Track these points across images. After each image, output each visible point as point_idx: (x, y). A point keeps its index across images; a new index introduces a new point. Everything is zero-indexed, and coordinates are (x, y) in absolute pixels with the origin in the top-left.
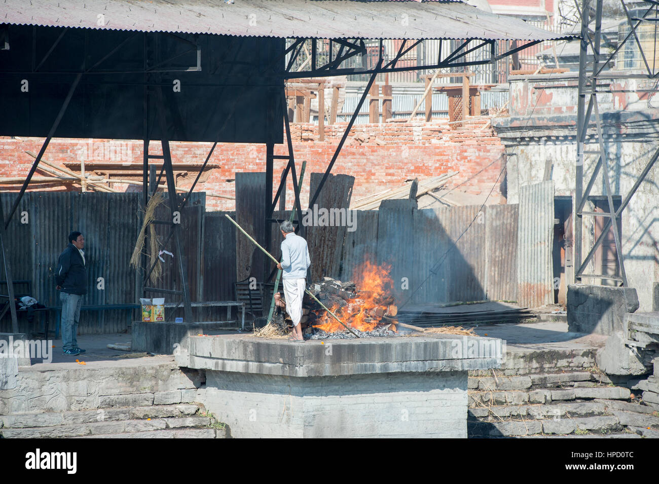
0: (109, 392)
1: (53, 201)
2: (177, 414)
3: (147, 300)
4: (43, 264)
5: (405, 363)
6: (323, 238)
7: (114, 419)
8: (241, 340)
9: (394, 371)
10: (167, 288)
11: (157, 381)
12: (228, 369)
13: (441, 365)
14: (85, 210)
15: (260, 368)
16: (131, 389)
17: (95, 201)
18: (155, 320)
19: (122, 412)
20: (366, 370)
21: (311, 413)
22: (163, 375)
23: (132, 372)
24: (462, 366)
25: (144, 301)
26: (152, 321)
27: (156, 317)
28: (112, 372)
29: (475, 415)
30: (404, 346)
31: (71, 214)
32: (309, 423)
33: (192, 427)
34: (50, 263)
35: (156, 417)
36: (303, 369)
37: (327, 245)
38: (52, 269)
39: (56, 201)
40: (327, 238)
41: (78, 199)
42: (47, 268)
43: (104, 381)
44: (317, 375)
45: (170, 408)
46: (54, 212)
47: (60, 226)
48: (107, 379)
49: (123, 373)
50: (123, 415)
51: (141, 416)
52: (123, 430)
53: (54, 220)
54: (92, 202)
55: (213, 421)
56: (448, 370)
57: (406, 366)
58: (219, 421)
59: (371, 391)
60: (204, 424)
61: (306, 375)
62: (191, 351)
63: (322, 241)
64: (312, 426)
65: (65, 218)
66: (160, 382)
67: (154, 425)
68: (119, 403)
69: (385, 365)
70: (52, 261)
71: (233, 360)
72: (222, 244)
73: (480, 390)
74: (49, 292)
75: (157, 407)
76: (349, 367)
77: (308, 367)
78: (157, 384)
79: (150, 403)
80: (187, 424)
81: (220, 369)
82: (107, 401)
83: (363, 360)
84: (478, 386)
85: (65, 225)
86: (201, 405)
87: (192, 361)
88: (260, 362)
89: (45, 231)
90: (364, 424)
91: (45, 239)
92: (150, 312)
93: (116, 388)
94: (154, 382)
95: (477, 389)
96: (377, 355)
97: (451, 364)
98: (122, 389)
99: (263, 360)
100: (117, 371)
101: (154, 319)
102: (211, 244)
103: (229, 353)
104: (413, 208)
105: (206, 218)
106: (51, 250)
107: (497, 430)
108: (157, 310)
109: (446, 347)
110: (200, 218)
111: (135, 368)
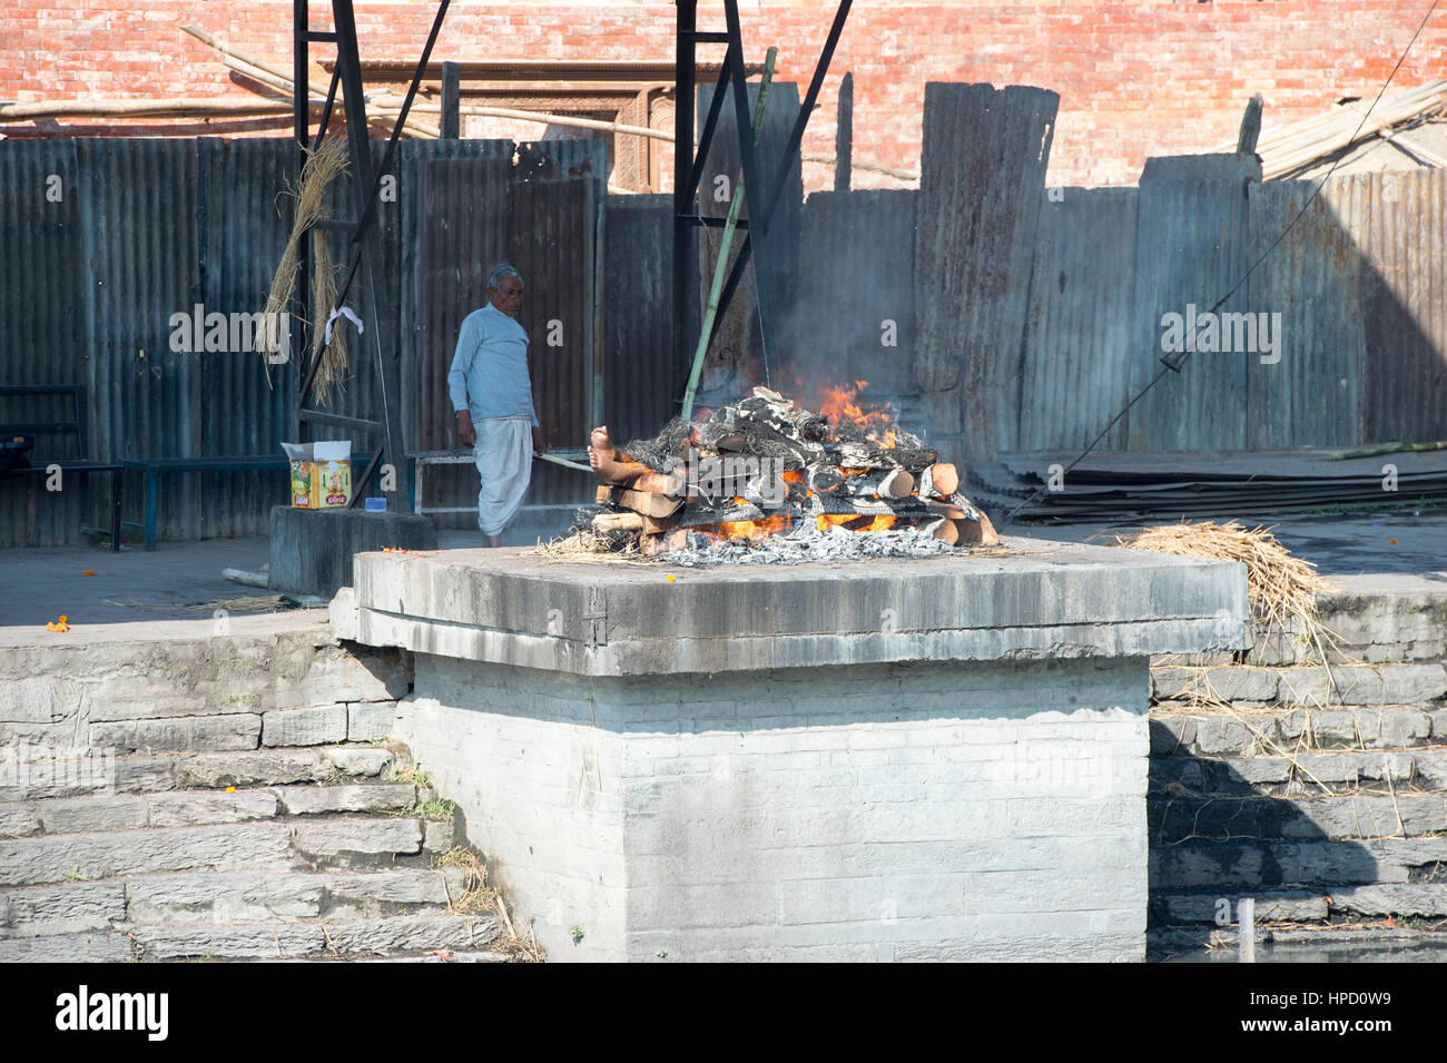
0: (123, 710)
1: (148, 165)
2: (324, 774)
3: (298, 448)
4: (118, 339)
5: (932, 635)
6: (967, 269)
7: (125, 788)
8: (467, 568)
9: (901, 658)
10: (348, 413)
11: (272, 680)
12: (441, 650)
13: (1049, 642)
14: (244, 189)
15: (510, 647)
16: (190, 703)
17: (272, 165)
18: (323, 504)
19: (151, 770)
20: (807, 656)
21: (646, 780)
22: (289, 664)
23: (191, 655)
24: (1118, 643)
25: (291, 450)
26: (314, 506)
27: (324, 494)
28: (128, 654)
29: (1248, 778)
30: (930, 589)
31: (202, 201)
32: (641, 807)
33: (360, 811)
34: (140, 337)
35: (257, 783)
36: (606, 654)
37: (982, 288)
38: (149, 355)
39: (155, 163)
40: (979, 267)
41: (220, 159)
42: (132, 352)
43: (105, 678)
44: (652, 669)
45: (302, 758)
46: (149, 192)
47: (170, 233)
48: (114, 675)
49: (165, 658)
50: (154, 776)
51: (211, 779)
52: (142, 821)
53: (149, 217)
54: (265, 166)
55: (425, 796)
56: (1073, 654)
57: (936, 643)
58: (441, 796)
59: (841, 718)
60: (398, 802)
61: (616, 671)
62: (363, 596)
63: (966, 277)
64: (649, 816)
65: (183, 211)
66: (281, 683)
67: (241, 805)
68: (153, 742)
69: (868, 642)
70: (146, 332)
71: (451, 623)
72: (659, 286)
73: (1281, 705)
74: (139, 418)
75: (272, 754)
76: (750, 648)
77: (623, 647)
78: (271, 688)
79: (250, 742)
80: (344, 804)
81: (424, 649)
82: (115, 736)
83: (797, 626)
84: (1277, 693)
85: (184, 232)
86: (403, 749)
87: (365, 625)
88: (509, 631)
89: (123, 246)
90: (817, 810)
91: (124, 271)
92: (307, 482)
93: (145, 699)
94: (261, 684)
95: (1272, 701)
96: (844, 613)
97: (1081, 636)
98: (163, 703)
99: (514, 626)
100: (145, 651)
101: (320, 501)
102: (624, 286)
103: (440, 603)
104: (1248, 180)
105: (608, 212)
106: (144, 300)
107: (1308, 821)
108: (328, 474)
109: (1064, 589)
110: (590, 211)
111: (201, 643)
